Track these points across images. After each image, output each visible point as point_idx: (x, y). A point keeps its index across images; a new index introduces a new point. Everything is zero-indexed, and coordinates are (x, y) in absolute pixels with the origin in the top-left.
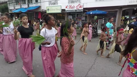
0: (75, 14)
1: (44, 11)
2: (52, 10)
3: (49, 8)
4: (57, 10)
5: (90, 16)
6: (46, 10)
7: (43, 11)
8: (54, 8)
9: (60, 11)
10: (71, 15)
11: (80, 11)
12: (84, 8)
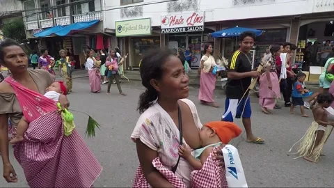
0: (184, 38)
1: (109, 31)
2: (130, 28)
3: (122, 24)
4: (141, 28)
5: (222, 40)
6: (115, 30)
7: (107, 31)
8: (132, 24)
9: (148, 32)
10: (176, 40)
11: (197, 30)
12: (205, 23)
